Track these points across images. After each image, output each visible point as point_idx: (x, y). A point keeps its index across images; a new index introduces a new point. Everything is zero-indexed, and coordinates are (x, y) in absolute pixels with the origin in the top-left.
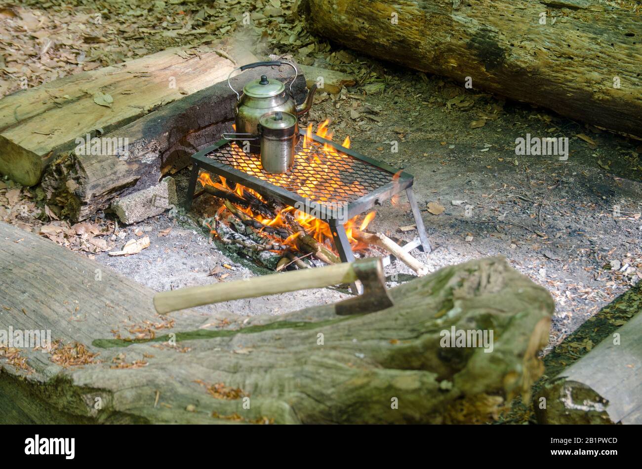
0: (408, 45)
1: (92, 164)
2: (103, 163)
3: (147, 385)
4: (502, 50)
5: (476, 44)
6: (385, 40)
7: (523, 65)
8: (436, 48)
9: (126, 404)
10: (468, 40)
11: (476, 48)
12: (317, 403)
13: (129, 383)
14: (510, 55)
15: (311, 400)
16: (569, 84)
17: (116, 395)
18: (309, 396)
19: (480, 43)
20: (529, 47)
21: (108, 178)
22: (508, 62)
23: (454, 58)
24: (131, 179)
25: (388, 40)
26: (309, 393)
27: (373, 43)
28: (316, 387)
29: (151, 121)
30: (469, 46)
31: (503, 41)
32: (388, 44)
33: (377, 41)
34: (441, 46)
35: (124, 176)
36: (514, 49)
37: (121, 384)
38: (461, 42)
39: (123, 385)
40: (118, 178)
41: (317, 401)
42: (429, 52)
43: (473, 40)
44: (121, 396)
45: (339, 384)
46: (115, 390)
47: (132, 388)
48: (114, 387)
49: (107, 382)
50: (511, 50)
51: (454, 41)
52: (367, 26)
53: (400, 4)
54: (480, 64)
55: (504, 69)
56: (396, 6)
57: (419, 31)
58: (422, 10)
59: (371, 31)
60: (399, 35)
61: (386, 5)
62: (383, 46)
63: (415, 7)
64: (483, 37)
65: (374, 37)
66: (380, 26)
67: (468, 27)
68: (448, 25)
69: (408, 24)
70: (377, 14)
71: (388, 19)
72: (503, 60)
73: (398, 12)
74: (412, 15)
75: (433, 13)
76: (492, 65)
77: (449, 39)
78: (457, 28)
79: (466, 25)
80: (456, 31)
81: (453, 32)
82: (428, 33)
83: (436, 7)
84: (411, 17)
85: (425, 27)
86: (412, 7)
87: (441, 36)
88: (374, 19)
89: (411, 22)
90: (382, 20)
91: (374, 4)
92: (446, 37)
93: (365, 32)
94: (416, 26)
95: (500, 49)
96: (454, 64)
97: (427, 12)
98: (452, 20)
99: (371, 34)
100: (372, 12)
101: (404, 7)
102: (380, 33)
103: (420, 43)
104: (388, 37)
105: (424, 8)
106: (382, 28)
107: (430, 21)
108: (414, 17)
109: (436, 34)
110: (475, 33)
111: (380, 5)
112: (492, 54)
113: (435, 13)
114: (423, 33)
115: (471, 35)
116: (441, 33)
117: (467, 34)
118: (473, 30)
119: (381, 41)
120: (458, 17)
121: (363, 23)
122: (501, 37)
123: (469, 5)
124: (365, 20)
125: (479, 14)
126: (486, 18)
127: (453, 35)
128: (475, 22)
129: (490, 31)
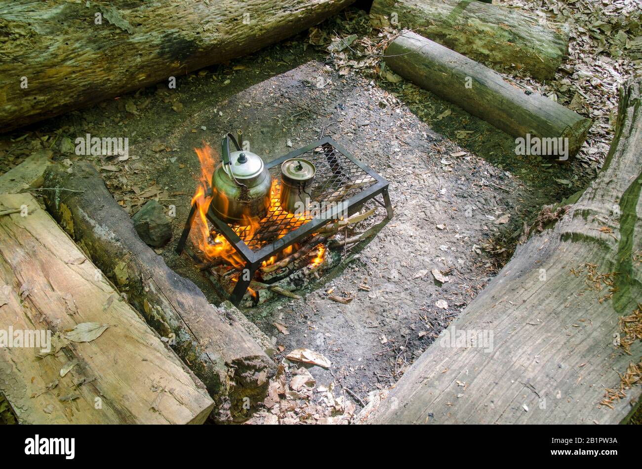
0: (96, 87)
4: (192, 41)
5: (167, 49)
6: (67, 99)
7: (215, 42)
8: (127, 73)
10: (158, 51)
11: (168, 52)
14: (201, 41)
16: (241, 37)
19: (170, 47)
20: (211, 28)
22: (204, 46)
23: (144, 72)
27: (51, 109)
30: (161, 54)
31: (188, 34)
32: (72, 101)
33: (56, 105)
34: (131, 70)
36: (201, 35)
38: (152, 56)
43: (162, 48)
50: (200, 37)
51: (145, 58)
52: (41, 98)
53: (72, 59)
54: (172, 62)
55: (198, 54)
56: (69, 63)
57: (104, 70)
58: (98, 51)
59: (49, 99)
60: (84, 86)
61: (57, 68)
62: (65, 105)
63: (90, 53)
64: (169, 41)
65: (52, 104)
66: (58, 90)
67: (152, 41)
68: (132, 49)
69: (89, 71)
70: (50, 81)
71: (66, 78)
72: (197, 48)
73: (73, 66)
74: (90, 61)
75: (111, 48)
76: (185, 57)
77: (139, 59)
78: (142, 47)
79: (148, 40)
80: (142, 50)
81: (140, 52)
82: (115, 66)
83: (111, 42)
84: (90, 63)
85: (109, 63)
86: (87, 54)
87: (130, 62)
88: (47, 88)
89: (92, 67)
90: (58, 83)
91: (42, 74)
92: (135, 60)
93: (41, 105)
94: (99, 67)
95: (189, 41)
96: (142, 77)
97: (105, 50)
98: (132, 44)
99: (50, 102)
100: (43, 83)
101: (78, 59)
102: (60, 96)
103: (108, 80)
104: (71, 94)
105: (99, 48)
106: (62, 90)
107: (112, 55)
108: (94, 61)
109: (124, 63)
110: (160, 42)
111: (52, 71)
112: (183, 48)
113: (114, 47)
114: (109, 70)
115: (157, 45)
116: (129, 59)
117: (153, 47)
118: (157, 41)
119: (62, 102)
120: (137, 38)
121: (35, 98)
122: (184, 33)
123: (140, 24)
124: (36, 94)
125: (153, 27)
126: (161, 26)
127: (141, 54)
128: (155, 34)
129: (172, 33)
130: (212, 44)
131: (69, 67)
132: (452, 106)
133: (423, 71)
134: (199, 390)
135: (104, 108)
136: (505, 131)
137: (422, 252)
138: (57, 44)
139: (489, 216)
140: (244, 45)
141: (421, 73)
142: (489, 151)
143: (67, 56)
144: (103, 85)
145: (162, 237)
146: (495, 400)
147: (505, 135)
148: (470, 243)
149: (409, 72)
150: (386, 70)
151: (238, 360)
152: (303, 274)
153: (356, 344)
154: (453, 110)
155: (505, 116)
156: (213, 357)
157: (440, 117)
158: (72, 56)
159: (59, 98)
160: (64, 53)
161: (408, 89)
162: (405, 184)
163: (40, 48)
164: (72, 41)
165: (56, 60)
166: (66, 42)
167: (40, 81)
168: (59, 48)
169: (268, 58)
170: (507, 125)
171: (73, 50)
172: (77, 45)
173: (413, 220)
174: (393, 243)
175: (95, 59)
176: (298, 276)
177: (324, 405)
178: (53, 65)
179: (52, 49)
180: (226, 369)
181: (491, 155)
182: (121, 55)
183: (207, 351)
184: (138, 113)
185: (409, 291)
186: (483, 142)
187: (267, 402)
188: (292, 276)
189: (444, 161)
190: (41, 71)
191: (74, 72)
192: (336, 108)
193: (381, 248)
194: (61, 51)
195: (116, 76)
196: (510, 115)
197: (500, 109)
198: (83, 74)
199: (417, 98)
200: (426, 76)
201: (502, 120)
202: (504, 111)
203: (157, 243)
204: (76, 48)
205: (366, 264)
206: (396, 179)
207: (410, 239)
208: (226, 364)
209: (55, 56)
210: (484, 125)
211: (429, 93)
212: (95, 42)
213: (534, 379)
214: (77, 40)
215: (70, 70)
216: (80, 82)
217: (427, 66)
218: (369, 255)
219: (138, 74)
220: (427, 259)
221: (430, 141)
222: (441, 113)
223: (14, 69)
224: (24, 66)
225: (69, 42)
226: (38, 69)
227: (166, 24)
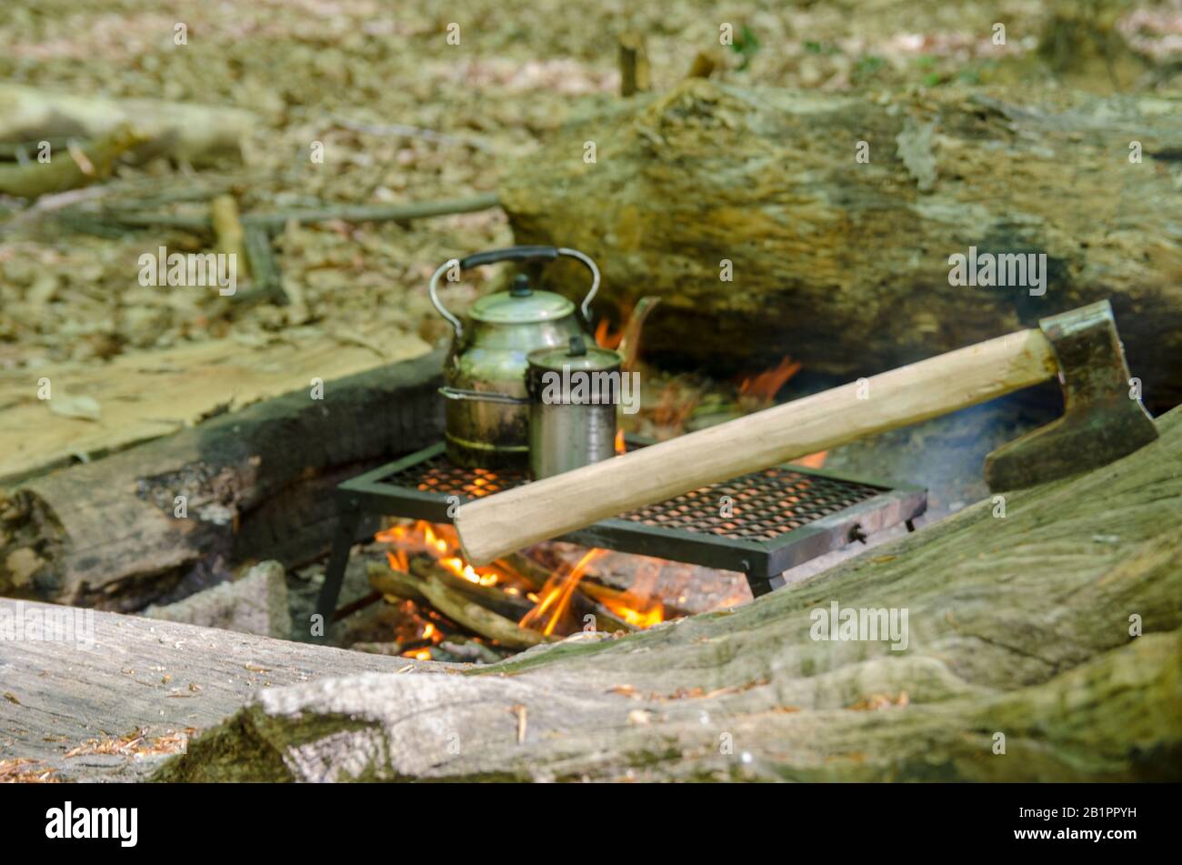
0: (809, 297)
1: (78, 510)
2: (107, 510)
3: (484, 700)
4: (1060, 261)
6: (744, 296)
8: (883, 290)
9: (429, 751)
12: (1016, 658)
13: (433, 696)
14: (1080, 269)
15: (999, 652)
17: (397, 732)
18: (988, 641)
20: (1127, 244)
21: (120, 547)
22: (1080, 285)
23: (929, 309)
24: (175, 557)
25: (753, 296)
26: (986, 634)
27: (712, 310)
28: (1007, 614)
29: (216, 429)
31: (1059, 240)
32: (753, 307)
33: (722, 305)
34: (894, 285)
35: (159, 546)
36: (1089, 253)
37: (408, 696)
39: (417, 700)
40: (145, 550)
41: (1014, 651)
42: (865, 304)
44: (413, 732)
45: (1076, 591)
46: (393, 718)
47: (443, 707)
48: (389, 709)
49: (369, 696)
50: (1082, 257)
51: (929, 265)
52: (696, 269)
53: (780, 203)
56: (772, 210)
57: (833, 257)
58: (838, 207)
60: (783, 279)
61: (745, 212)
62: (741, 315)
63: (822, 206)
67: (963, 226)
68: (909, 230)
69: (803, 246)
71: (753, 244)
73: (776, 222)
74: (813, 223)
75: (869, 210)
77: (915, 262)
78: (934, 233)
79: (957, 222)
80: (931, 240)
81: (925, 245)
82: (860, 256)
83: (876, 196)
84: (811, 228)
85: (849, 245)
86: (815, 206)
87: (894, 259)
89: (814, 240)
91: (714, 215)
92: (906, 259)
93: (693, 286)
94: (827, 246)
97: (855, 210)
98: (916, 217)
99: (707, 288)
100: (708, 235)
101: (794, 209)
103: (839, 289)
104: (754, 290)
105: (845, 201)
107: (862, 229)
108: (821, 229)
109: (879, 259)
111: (731, 215)
113: (874, 210)
114: (845, 262)
116: (894, 253)
120: (935, 209)
121: (686, 266)
122: (1052, 233)
123: (959, 178)
124: (692, 257)
125: (987, 194)
126: (1007, 199)
127: (925, 252)
128: (980, 210)
129: (1021, 226)
131: (767, 218)
138: (767, 161)
143: (776, 193)
144: (823, 298)
160: (771, 183)
163: (733, 156)
164: (797, 165)
165: (749, 193)
166: (786, 162)
167: (707, 228)
168: (766, 170)
171: (791, 185)
172: (805, 177)
175: (826, 223)
178: (738, 204)
179: (752, 167)
182: (880, 234)
190: (714, 207)
191: (770, 236)
194: (765, 179)
195: (856, 287)
198: (788, 250)
204: (799, 184)
209: (751, 182)
212: (843, 184)
214: (811, 168)
215: (765, 226)
216: (776, 265)
223: (671, 182)
224: (687, 183)
225: (792, 165)
226: (712, 200)
227: (1019, 197)
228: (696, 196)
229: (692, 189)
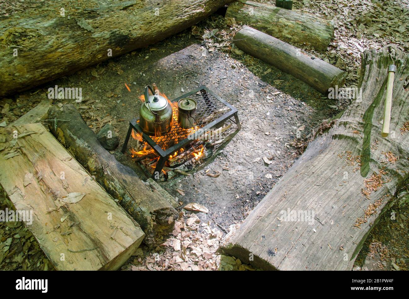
4: (127, 35)
5: (113, 41)
6: (59, 70)
7: (140, 35)
8: (91, 55)
10: (108, 41)
11: (114, 42)
14: (132, 35)
16: (154, 32)
19: (114, 39)
20: (137, 28)
22: (133, 38)
27: (50, 76)
30: (110, 43)
31: (124, 32)
32: (62, 71)
33: (53, 74)
34: (94, 53)
36: (132, 32)
38: (105, 44)
42: (88, 59)
43: (111, 40)
50: (131, 33)
51: (101, 46)
52: (45, 70)
53: (61, 48)
54: (116, 47)
55: (130, 43)
56: (59, 50)
57: (78, 53)
58: (75, 43)
59: (49, 71)
60: (68, 62)
61: (53, 53)
62: (58, 74)
63: (71, 44)
64: (114, 36)
65: (51, 73)
66: (54, 65)
67: (104, 36)
68: (94, 41)
69: (71, 54)
70: (50, 61)
71: (58, 59)
72: (130, 39)
73: (62, 52)
74: (71, 49)
75: (82, 41)
76: (123, 44)
77: (98, 47)
78: (99, 40)
79: (102, 36)
80: (99, 41)
81: (98, 43)
82: (85, 51)
83: (82, 37)
84: (71, 50)
85: (81, 49)
86: (69, 45)
87: (93, 48)
88: (48, 64)
89: (73, 52)
90: (54, 62)
91: (45, 57)
92: (95, 47)
93: (45, 74)
94: (76, 52)
95: (125, 36)
96: (100, 56)
97: (79, 42)
98: (93, 38)
100: (45, 62)
101: (65, 48)
102: (55, 68)
103: (81, 58)
104: (61, 67)
106: (56, 65)
107: (83, 45)
108: (73, 49)
109: (89, 49)
110: (109, 37)
111: (50, 55)
112: (122, 40)
113: (83, 40)
114: (82, 53)
115: (108, 39)
116: (92, 47)
117: (106, 39)
118: (108, 36)
119: (57, 72)
120: (96, 35)
121: (42, 70)
122: (122, 31)
123: (98, 27)
124: (42, 68)
125: (105, 28)
126: (109, 28)
127: (99, 44)
128: (106, 32)
129: (116, 32)
130: (138, 37)
131: (59, 52)
132: (272, 67)
133: (255, 48)
134: (136, 227)
135: (80, 75)
136: (301, 80)
137: (257, 148)
138: (53, 40)
139: (294, 127)
140: (156, 36)
141: (254, 49)
142: (292, 91)
143: (58, 46)
144: (78, 62)
145: (114, 144)
146: (298, 227)
147: (301, 82)
148: (283, 142)
149: (247, 48)
150: (235, 48)
151: (157, 210)
152: (192, 162)
153: (222, 200)
154: (272, 69)
155: (301, 71)
156: (143, 209)
157: (265, 73)
158: (61, 46)
159: (55, 70)
160: (56, 45)
161: (247, 58)
162: (247, 111)
163: (44, 42)
164: (61, 38)
165: (52, 49)
166: (57, 39)
167: (44, 61)
168: (54, 42)
169: (170, 43)
170: (302, 76)
171: (61, 43)
172: (64, 40)
173: (252, 130)
174: (241, 144)
175: (74, 47)
176: (189, 163)
177: (205, 233)
178: (51, 52)
179: (50, 43)
180: (151, 215)
181: (294, 93)
182: (88, 44)
183: (140, 206)
184: (98, 77)
185: (250, 170)
186: (290, 86)
187: (174, 233)
188: (186, 164)
189: (268, 97)
190: (45, 56)
191: (62, 55)
192: (208, 70)
193: (235, 146)
194: (55, 44)
195: (85, 56)
196: (303, 71)
197: (298, 68)
198: (67, 56)
199: (252, 63)
200: (257, 51)
201: (299, 73)
202: (300, 69)
203: (111, 148)
204: (63, 42)
205: (226, 156)
206: (242, 108)
207: (251, 141)
208: (151, 213)
209: (52, 46)
210: (289, 77)
211: (258, 60)
212: (73, 38)
213: (319, 215)
214: (64, 37)
215: (60, 54)
216: (66, 60)
217: (257, 45)
218: (228, 150)
219: (98, 55)
220: (260, 152)
221: (260, 87)
222: (266, 70)
223: (30, 55)
224: (35, 53)
225: (59, 39)
226: (43, 54)
227: (112, 26)
228: (38, 55)
229: (37, 54)
